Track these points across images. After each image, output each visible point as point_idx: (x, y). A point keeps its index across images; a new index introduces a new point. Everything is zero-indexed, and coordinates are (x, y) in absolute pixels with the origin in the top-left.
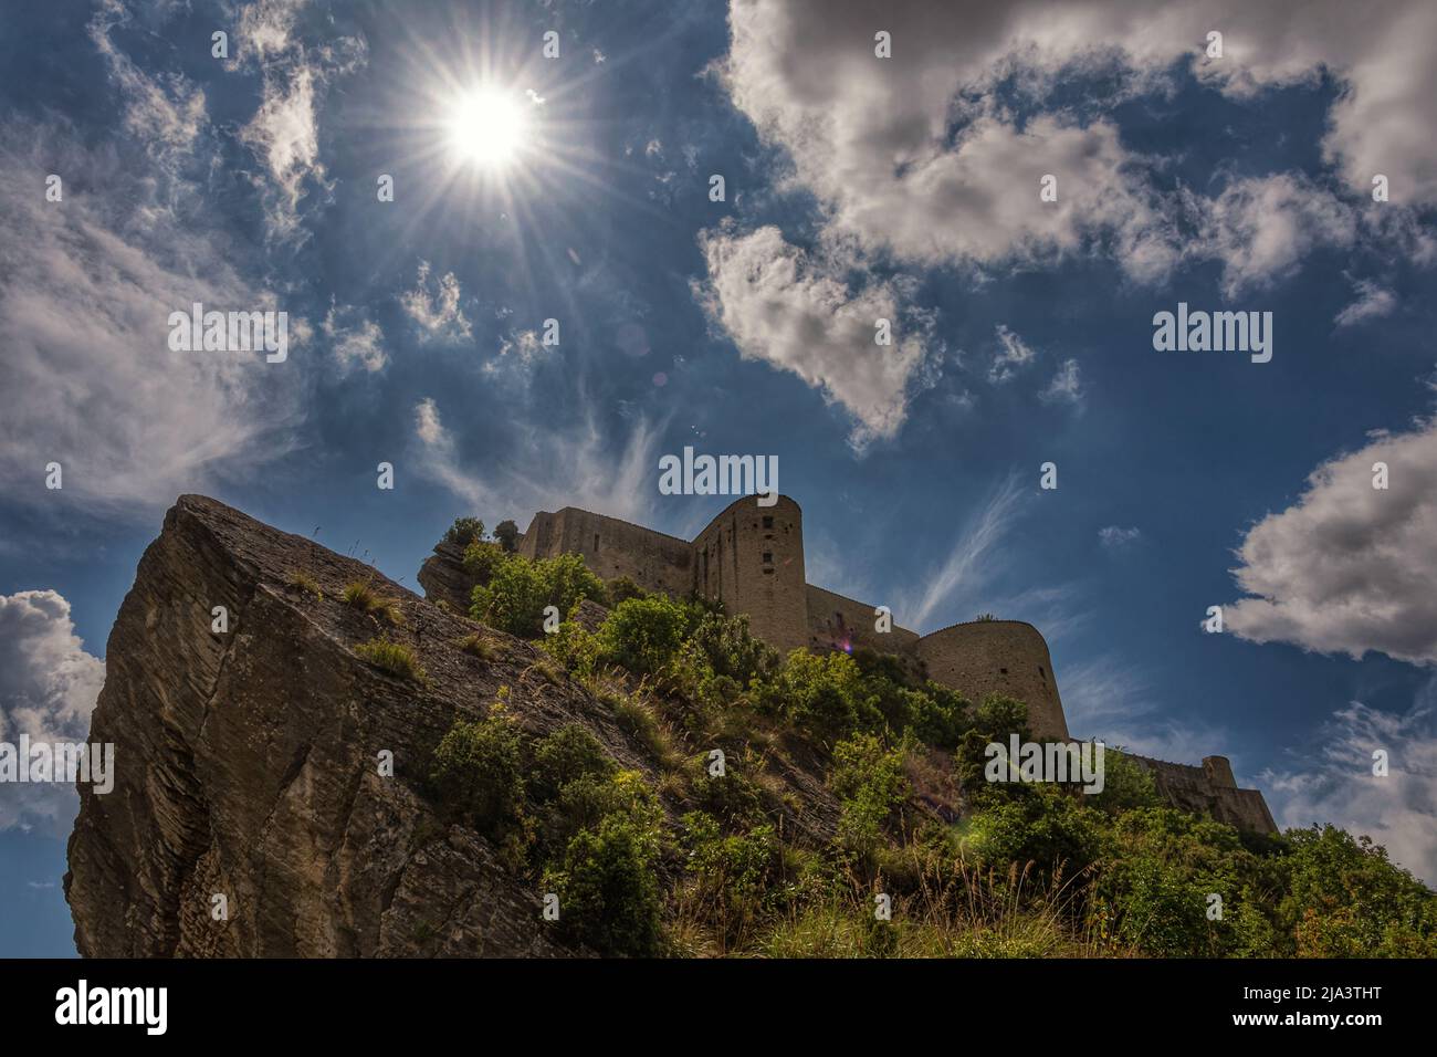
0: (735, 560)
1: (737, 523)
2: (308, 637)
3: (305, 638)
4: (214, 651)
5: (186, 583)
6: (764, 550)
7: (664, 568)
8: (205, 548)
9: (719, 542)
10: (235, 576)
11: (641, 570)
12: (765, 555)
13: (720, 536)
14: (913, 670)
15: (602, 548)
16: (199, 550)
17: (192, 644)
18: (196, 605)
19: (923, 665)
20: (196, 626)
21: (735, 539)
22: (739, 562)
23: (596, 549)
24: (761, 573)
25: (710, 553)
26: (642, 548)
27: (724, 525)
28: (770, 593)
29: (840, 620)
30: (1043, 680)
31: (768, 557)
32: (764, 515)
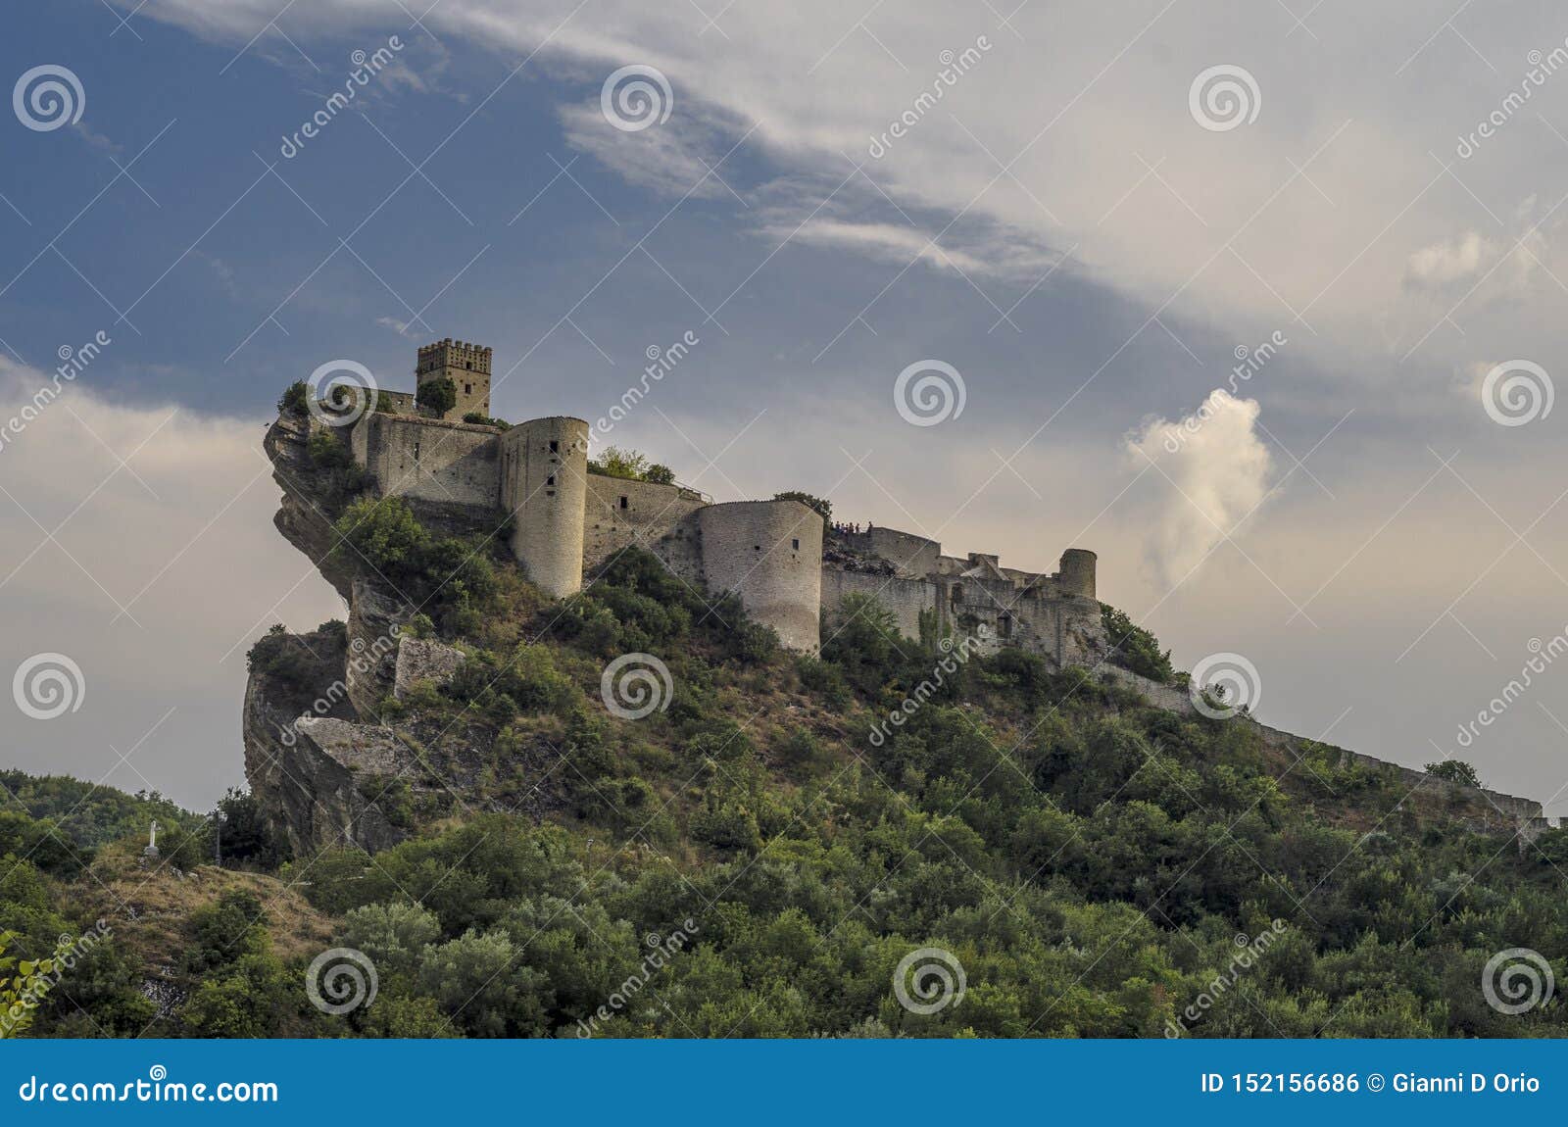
0: (527, 478)
1: (531, 442)
6: (549, 474)
7: (475, 464)
9: (517, 451)
11: (455, 469)
12: (548, 478)
13: (519, 445)
15: (421, 455)
21: (527, 458)
22: (530, 481)
23: (417, 457)
24: (545, 494)
26: (455, 449)
27: (521, 438)
28: (549, 514)
29: (624, 502)
30: (794, 552)
31: (551, 481)
32: (551, 439)
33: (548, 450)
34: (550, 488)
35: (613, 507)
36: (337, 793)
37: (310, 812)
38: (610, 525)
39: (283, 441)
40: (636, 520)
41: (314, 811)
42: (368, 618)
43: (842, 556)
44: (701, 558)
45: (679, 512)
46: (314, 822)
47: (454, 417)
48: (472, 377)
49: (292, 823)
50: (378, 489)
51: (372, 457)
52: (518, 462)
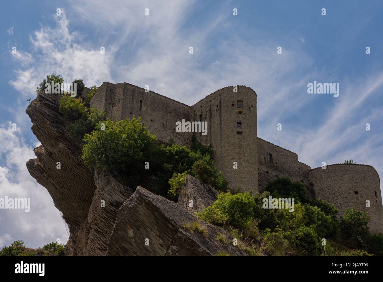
0: (220, 124)
1: (222, 102)
2: (200, 250)
3: (198, 250)
4: (161, 250)
5: (148, 225)
6: (237, 120)
8: (156, 214)
9: (210, 110)
10: (170, 226)
11: (164, 122)
12: (238, 123)
13: (210, 107)
14: (307, 187)
15: (144, 108)
16: (154, 214)
17: (152, 246)
18: (152, 233)
19: (312, 185)
20: (153, 240)
21: (220, 112)
22: (223, 126)
23: (140, 109)
24: (236, 133)
25: (204, 116)
26: (165, 110)
27: (213, 101)
28: (240, 146)
29: (271, 158)
30: (376, 198)
31: (239, 125)
32: (238, 99)
33: (236, 105)
34: (239, 129)
35: (265, 158)
38: (265, 170)
40: (277, 169)
45: (300, 170)
51: (108, 109)
52: (211, 117)
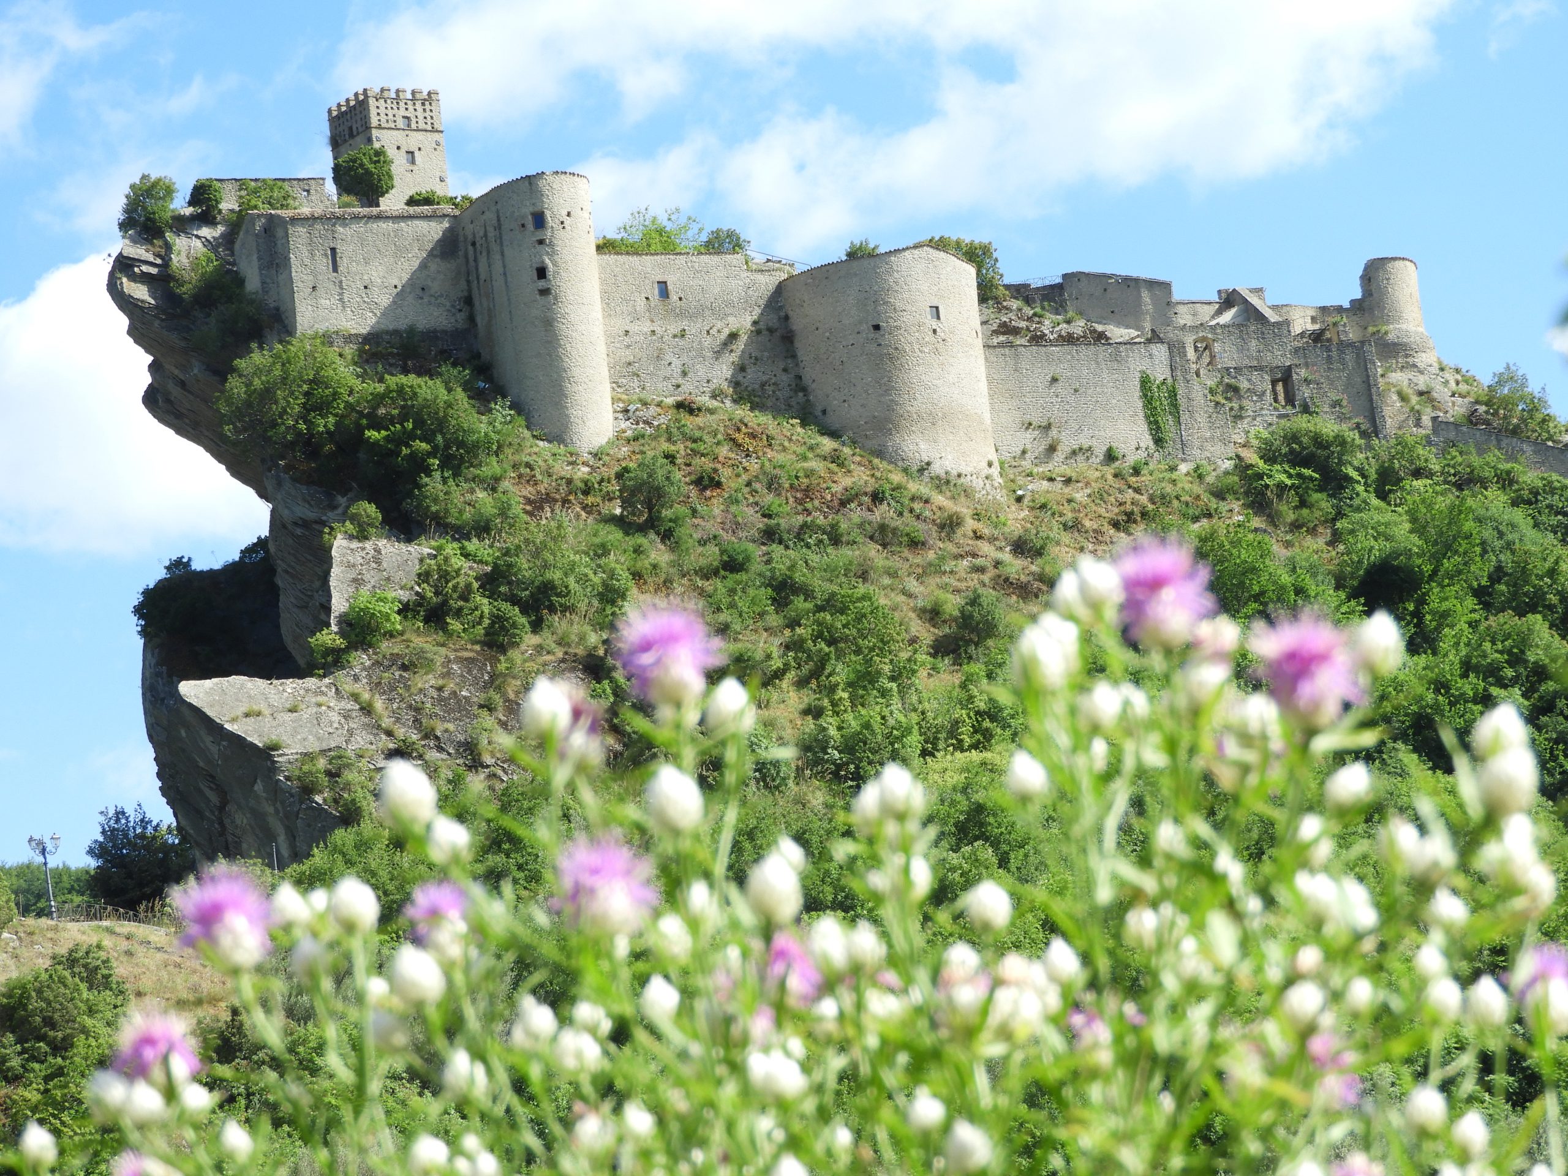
0: (505, 274)
1: (502, 219)
6: (536, 262)
9: (486, 239)
11: (396, 281)
12: (538, 269)
13: (485, 227)
15: (343, 265)
23: (335, 270)
24: (536, 295)
25: (479, 247)
26: (393, 250)
29: (664, 289)
30: (934, 324)
31: (542, 273)
32: (531, 209)
33: (530, 226)
34: (542, 284)
35: (647, 299)
36: (256, 788)
37: (221, 823)
38: (647, 327)
39: (133, 278)
40: (685, 313)
41: (227, 821)
42: (295, 524)
43: (1023, 324)
44: (794, 356)
45: (750, 292)
46: (230, 838)
47: (392, 202)
48: (414, 140)
49: (198, 844)
50: (285, 327)
51: (268, 280)
52: (488, 253)
